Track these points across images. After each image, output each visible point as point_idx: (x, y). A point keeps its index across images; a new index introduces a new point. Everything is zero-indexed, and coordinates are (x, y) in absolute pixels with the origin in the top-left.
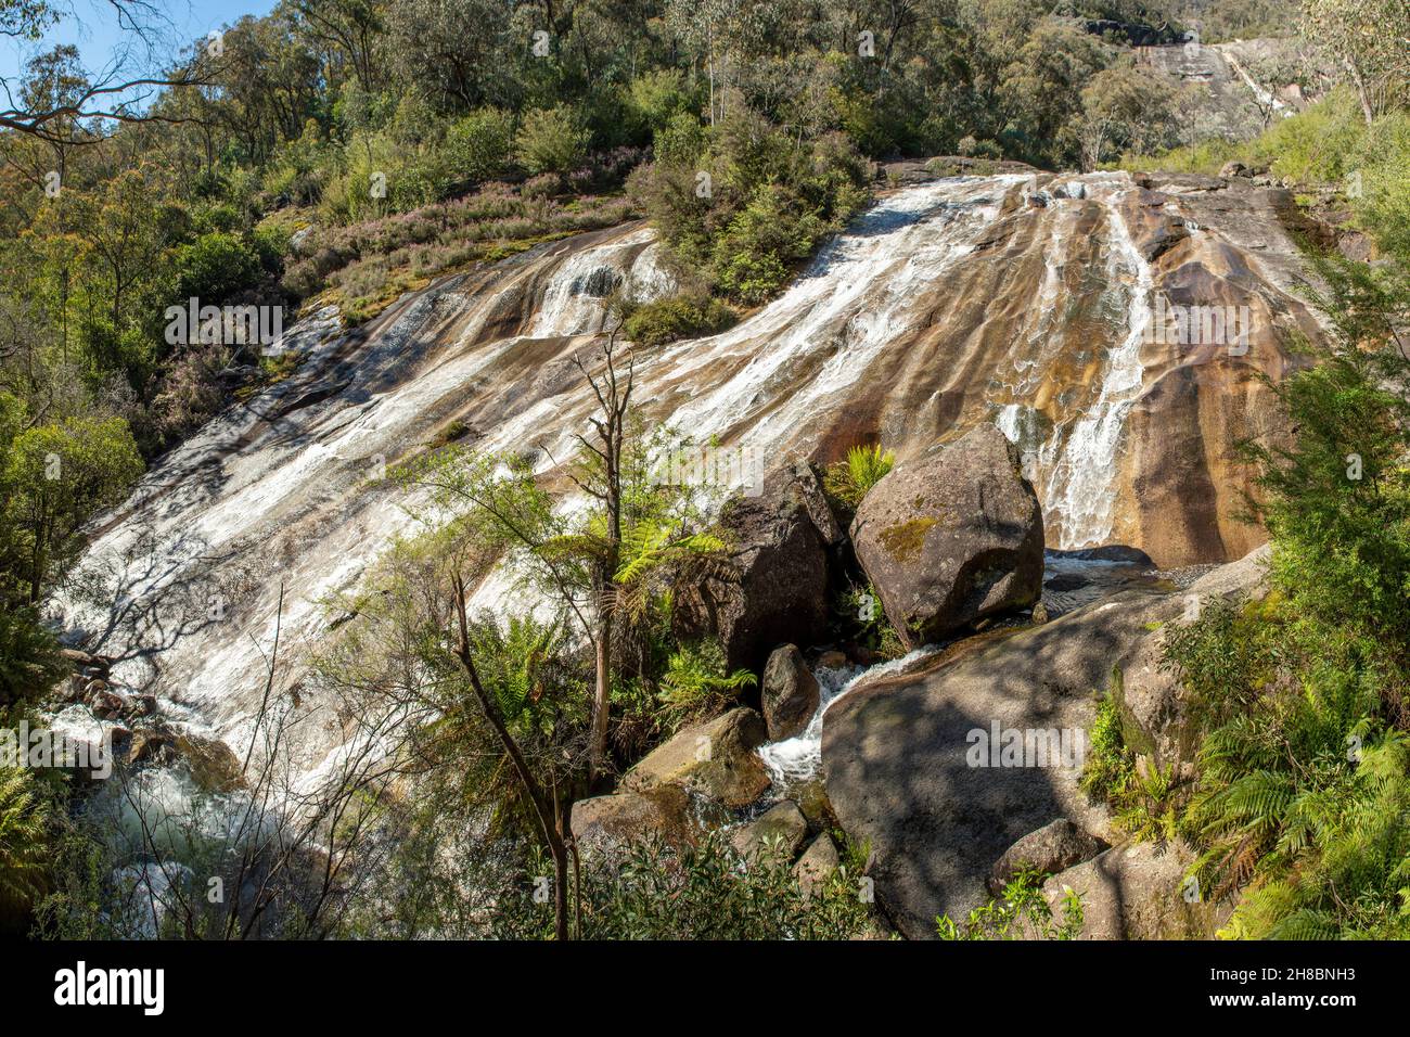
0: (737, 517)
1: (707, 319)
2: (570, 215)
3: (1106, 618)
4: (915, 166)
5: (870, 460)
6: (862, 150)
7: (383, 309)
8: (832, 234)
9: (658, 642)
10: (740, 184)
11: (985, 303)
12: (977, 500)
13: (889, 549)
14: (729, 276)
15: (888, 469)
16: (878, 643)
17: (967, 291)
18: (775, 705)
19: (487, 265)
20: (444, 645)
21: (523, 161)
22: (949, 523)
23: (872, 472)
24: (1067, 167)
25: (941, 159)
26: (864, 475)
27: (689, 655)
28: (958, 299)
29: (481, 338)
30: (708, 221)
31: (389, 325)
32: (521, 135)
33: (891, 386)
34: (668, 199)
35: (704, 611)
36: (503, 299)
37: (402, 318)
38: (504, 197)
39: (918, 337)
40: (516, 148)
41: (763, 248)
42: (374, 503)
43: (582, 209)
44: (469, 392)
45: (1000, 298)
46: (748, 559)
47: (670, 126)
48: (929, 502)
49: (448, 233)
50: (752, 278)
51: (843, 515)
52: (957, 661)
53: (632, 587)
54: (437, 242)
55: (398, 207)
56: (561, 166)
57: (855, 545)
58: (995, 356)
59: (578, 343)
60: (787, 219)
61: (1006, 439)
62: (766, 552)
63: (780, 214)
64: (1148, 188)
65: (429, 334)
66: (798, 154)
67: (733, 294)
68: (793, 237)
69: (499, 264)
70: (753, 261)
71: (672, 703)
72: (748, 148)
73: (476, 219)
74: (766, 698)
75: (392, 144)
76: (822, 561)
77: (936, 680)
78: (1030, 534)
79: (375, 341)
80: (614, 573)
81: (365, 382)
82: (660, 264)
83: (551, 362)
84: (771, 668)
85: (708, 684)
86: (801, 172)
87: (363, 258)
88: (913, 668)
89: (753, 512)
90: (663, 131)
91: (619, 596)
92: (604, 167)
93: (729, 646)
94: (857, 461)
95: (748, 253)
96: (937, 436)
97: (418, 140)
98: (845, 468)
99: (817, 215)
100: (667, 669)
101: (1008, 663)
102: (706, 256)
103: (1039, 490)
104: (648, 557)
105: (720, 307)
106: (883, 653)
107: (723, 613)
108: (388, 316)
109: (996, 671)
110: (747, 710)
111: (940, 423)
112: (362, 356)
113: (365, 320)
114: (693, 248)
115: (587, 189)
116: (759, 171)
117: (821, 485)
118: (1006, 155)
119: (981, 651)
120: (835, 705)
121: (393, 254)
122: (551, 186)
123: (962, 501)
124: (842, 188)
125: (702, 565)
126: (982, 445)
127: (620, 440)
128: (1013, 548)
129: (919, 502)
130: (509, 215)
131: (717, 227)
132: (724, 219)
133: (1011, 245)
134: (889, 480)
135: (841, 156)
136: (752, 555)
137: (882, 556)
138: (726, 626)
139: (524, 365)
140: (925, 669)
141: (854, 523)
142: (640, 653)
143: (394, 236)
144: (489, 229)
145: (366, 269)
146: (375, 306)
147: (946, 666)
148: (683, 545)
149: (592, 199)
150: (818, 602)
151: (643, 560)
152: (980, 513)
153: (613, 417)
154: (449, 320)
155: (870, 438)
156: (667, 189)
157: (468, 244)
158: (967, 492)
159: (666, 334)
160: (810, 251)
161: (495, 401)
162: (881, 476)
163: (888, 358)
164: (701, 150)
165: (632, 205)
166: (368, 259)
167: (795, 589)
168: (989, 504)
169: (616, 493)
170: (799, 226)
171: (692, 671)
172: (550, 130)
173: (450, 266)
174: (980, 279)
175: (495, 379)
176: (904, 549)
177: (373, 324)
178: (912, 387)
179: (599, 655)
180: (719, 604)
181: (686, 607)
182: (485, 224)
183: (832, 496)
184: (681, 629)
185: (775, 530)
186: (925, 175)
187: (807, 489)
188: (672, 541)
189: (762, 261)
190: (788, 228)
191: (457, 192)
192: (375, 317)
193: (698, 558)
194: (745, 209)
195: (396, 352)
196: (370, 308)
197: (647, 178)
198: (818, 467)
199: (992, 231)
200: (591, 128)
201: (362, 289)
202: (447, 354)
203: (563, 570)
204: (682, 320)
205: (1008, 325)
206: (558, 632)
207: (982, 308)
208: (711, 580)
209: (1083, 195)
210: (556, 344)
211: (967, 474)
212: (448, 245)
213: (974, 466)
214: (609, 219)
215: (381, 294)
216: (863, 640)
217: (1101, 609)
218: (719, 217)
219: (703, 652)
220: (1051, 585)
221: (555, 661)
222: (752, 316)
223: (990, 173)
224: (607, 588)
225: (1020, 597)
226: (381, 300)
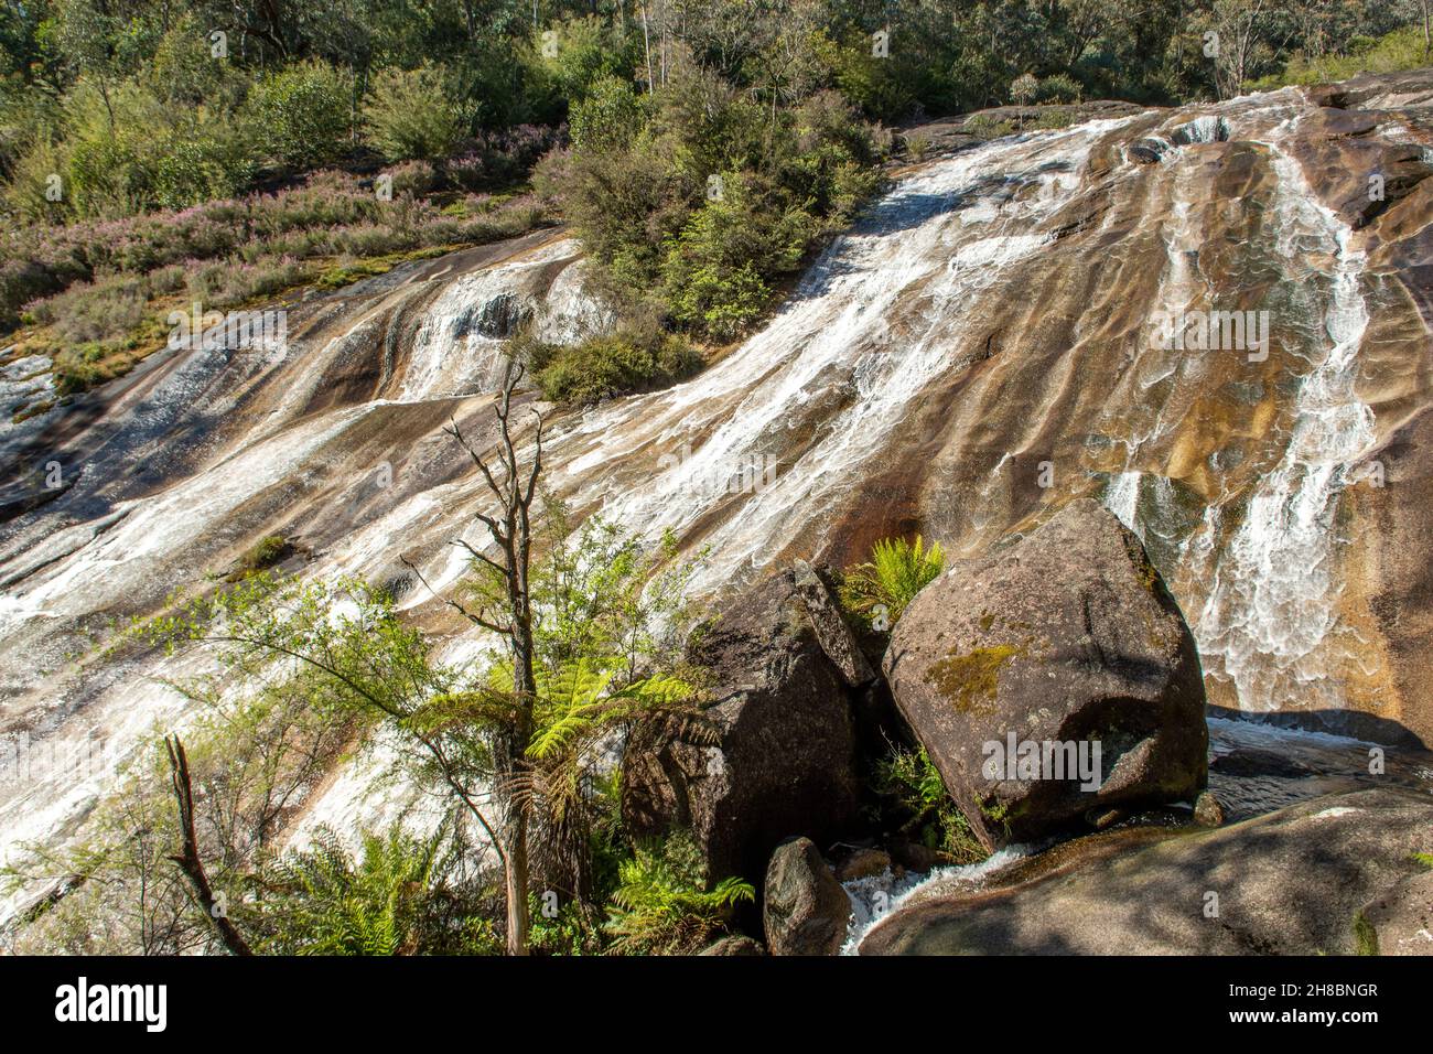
0: (709, 649)
1: (660, 365)
2: (451, 222)
3: (1334, 831)
4: (948, 127)
5: (907, 559)
6: (868, 114)
7: (137, 361)
8: (832, 235)
9: (604, 844)
10: (694, 171)
11: (1073, 315)
12: (1079, 620)
13: (946, 692)
14: (689, 301)
15: (935, 571)
16: (940, 840)
17: (1043, 301)
18: (785, 931)
19: (323, 293)
20: (249, 898)
21: (375, 142)
22: (1038, 654)
23: (912, 577)
24: (1191, 95)
25: (986, 113)
26: (899, 580)
27: (650, 861)
28: (1029, 313)
29: (313, 405)
30: (652, 225)
31: (149, 388)
32: (369, 104)
33: (935, 451)
34: (592, 197)
35: (668, 792)
36: (348, 344)
37: (172, 376)
38: (346, 193)
39: (971, 374)
40: (364, 122)
41: (733, 260)
42: (118, 686)
43: (469, 213)
44: (296, 489)
45: (1095, 307)
46: (730, 710)
47: (591, 95)
48: (1002, 620)
49: (254, 244)
50: (721, 303)
51: (871, 645)
52: (1068, 872)
53: (555, 763)
54: (235, 258)
55: (164, 200)
56: (435, 150)
57: (892, 686)
58: (1096, 397)
59: (470, 407)
60: (763, 219)
61: (1121, 526)
62: (756, 700)
63: (753, 211)
64: (1342, 106)
65: (223, 400)
66: (774, 127)
67: (696, 328)
68: (774, 243)
69: (342, 292)
70: (721, 279)
71: (627, 935)
72: (702, 122)
73: (302, 224)
74: (770, 920)
75: (152, 100)
76: (845, 711)
77: (1032, 900)
78: (1175, 677)
79: (119, 414)
80: (526, 744)
81: (99, 485)
82: (588, 289)
83: (429, 437)
84: (775, 874)
85: (680, 903)
86: (779, 151)
87: (99, 278)
88: (996, 879)
89: (734, 640)
90: (582, 102)
91: (537, 779)
92: (499, 153)
93: (709, 843)
94: (887, 560)
95: (713, 268)
96: (1011, 524)
97: (198, 100)
98: (871, 572)
99: (807, 209)
100: (617, 884)
101: (1155, 884)
102: (653, 275)
103: (1187, 607)
104: (579, 715)
105: (678, 347)
106: (949, 855)
107: (698, 793)
108: (147, 374)
109: (1134, 894)
110: (741, 940)
111: (1015, 501)
112: (97, 439)
113: (101, 380)
114: (633, 264)
115: (475, 184)
116: (720, 154)
117: (834, 597)
118: (1088, 93)
119: (1106, 861)
120: (875, 932)
121: (155, 274)
122: (420, 178)
123: (1055, 620)
124: (840, 170)
125: (661, 722)
126: (1081, 533)
127: (526, 545)
128: (1149, 698)
129: (986, 622)
130: (355, 220)
131: (666, 234)
132: (675, 222)
133: (1107, 224)
134: (938, 588)
135: (835, 124)
136: (736, 704)
137: (934, 703)
138: (703, 810)
139: (385, 443)
140: (1017, 881)
141: (888, 653)
142: (575, 863)
143: (159, 245)
144: (323, 239)
145: (103, 296)
146: (122, 357)
147: (1049, 878)
148: (630, 694)
149: (484, 199)
150: (843, 773)
151: (572, 720)
152: (1087, 639)
153: (513, 511)
154: (257, 379)
155: (908, 528)
156: (591, 183)
157: (288, 262)
158: (1065, 607)
159: (602, 389)
160: (800, 261)
161: (339, 500)
162: (925, 582)
163: (927, 409)
164: (637, 127)
165: (543, 207)
166: (106, 281)
167: (804, 753)
168: (1101, 627)
169: (525, 623)
170: (783, 226)
171: (656, 884)
172: (415, 99)
173: (258, 294)
174: (1060, 283)
175: (338, 466)
176: (968, 692)
177: (117, 386)
178: (967, 450)
179: (510, 873)
180: (691, 780)
181: (641, 787)
182: (317, 233)
183: (853, 614)
184: (636, 821)
185: (769, 666)
186: (965, 139)
187: (814, 604)
188: (617, 690)
189: (734, 277)
190: (765, 231)
191: (267, 183)
192: (121, 375)
193: (653, 712)
194: (704, 207)
195: (160, 432)
196: (113, 360)
197: (561, 168)
198: (828, 571)
199: (1076, 208)
200: (477, 98)
201: (97, 328)
202: (254, 432)
203: (451, 750)
204: (623, 368)
205: (1114, 347)
206: (443, 850)
207: (1070, 325)
208: (677, 744)
209: (1221, 134)
210: (436, 411)
211: (1060, 579)
212: (254, 262)
213: (1071, 567)
214: (511, 226)
215: (133, 337)
216: (917, 834)
217: (1324, 814)
218: (668, 220)
219: (670, 854)
220: (1223, 765)
221: (442, 893)
222: (726, 356)
223: (1063, 123)
224: (517, 767)
225: (1170, 780)
226: (133, 347)
